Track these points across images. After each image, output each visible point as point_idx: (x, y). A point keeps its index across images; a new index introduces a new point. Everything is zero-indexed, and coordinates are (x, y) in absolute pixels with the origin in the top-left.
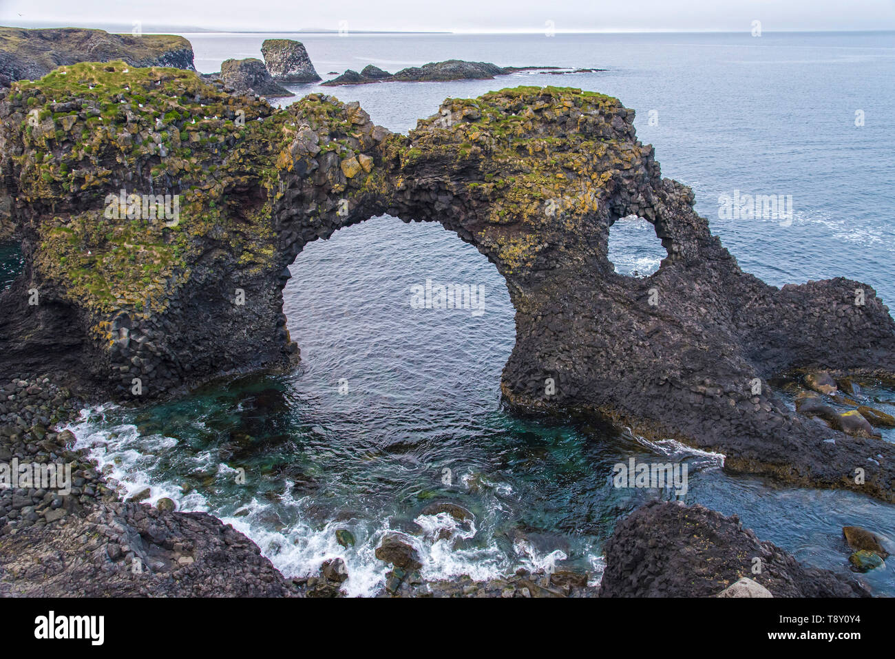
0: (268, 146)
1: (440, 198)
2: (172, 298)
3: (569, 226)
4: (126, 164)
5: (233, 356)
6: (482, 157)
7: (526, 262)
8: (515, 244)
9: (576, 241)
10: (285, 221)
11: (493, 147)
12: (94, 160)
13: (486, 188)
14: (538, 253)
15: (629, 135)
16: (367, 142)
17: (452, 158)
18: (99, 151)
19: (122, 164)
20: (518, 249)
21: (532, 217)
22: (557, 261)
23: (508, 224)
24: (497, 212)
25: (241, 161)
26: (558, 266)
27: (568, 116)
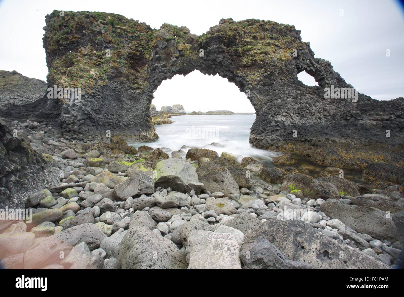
0: (149, 43)
1: (219, 56)
2: (97, 89)
3: (279, 65)
4: (87, 33)
5: (124, 125)
6: (237, 37)
7: (259, 82)
8: (254, 74)
9: (283, 72)
10: (152, 70)
11: (243, 34)
12: (74, 31)
13: (240, 50)
14: (265, 77)
15: (300, 39)
16: (189, 39)
17: (224, 37)
18: (76, 27)
19: (85, 33)
20: (254, 76)
21: (261, 60)
22: (274, 80)
23: (251, 66)
24: (245, 60)
25: (137, 45)
26: (275, 83)
27: (274, 28)
